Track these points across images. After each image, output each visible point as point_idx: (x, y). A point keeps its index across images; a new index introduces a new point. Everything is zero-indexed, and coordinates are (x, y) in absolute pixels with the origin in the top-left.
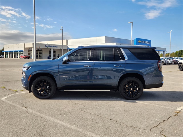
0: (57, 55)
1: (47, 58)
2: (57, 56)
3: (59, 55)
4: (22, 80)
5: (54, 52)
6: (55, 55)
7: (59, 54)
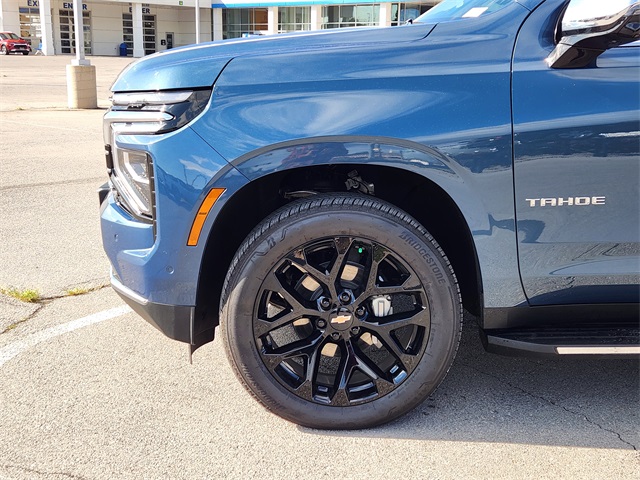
0: (160, 36)
1: (114, 49)
2: (163, 42)
3: (169, 36)
4: (115, 240)
5: (149, 19)
6: (153, 39)
7: (170, 31)
